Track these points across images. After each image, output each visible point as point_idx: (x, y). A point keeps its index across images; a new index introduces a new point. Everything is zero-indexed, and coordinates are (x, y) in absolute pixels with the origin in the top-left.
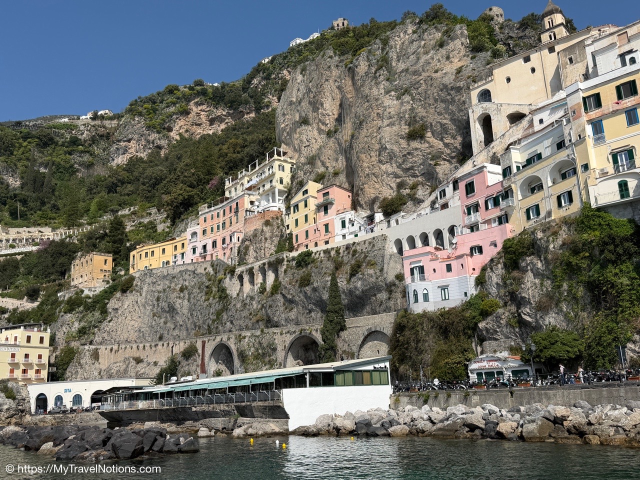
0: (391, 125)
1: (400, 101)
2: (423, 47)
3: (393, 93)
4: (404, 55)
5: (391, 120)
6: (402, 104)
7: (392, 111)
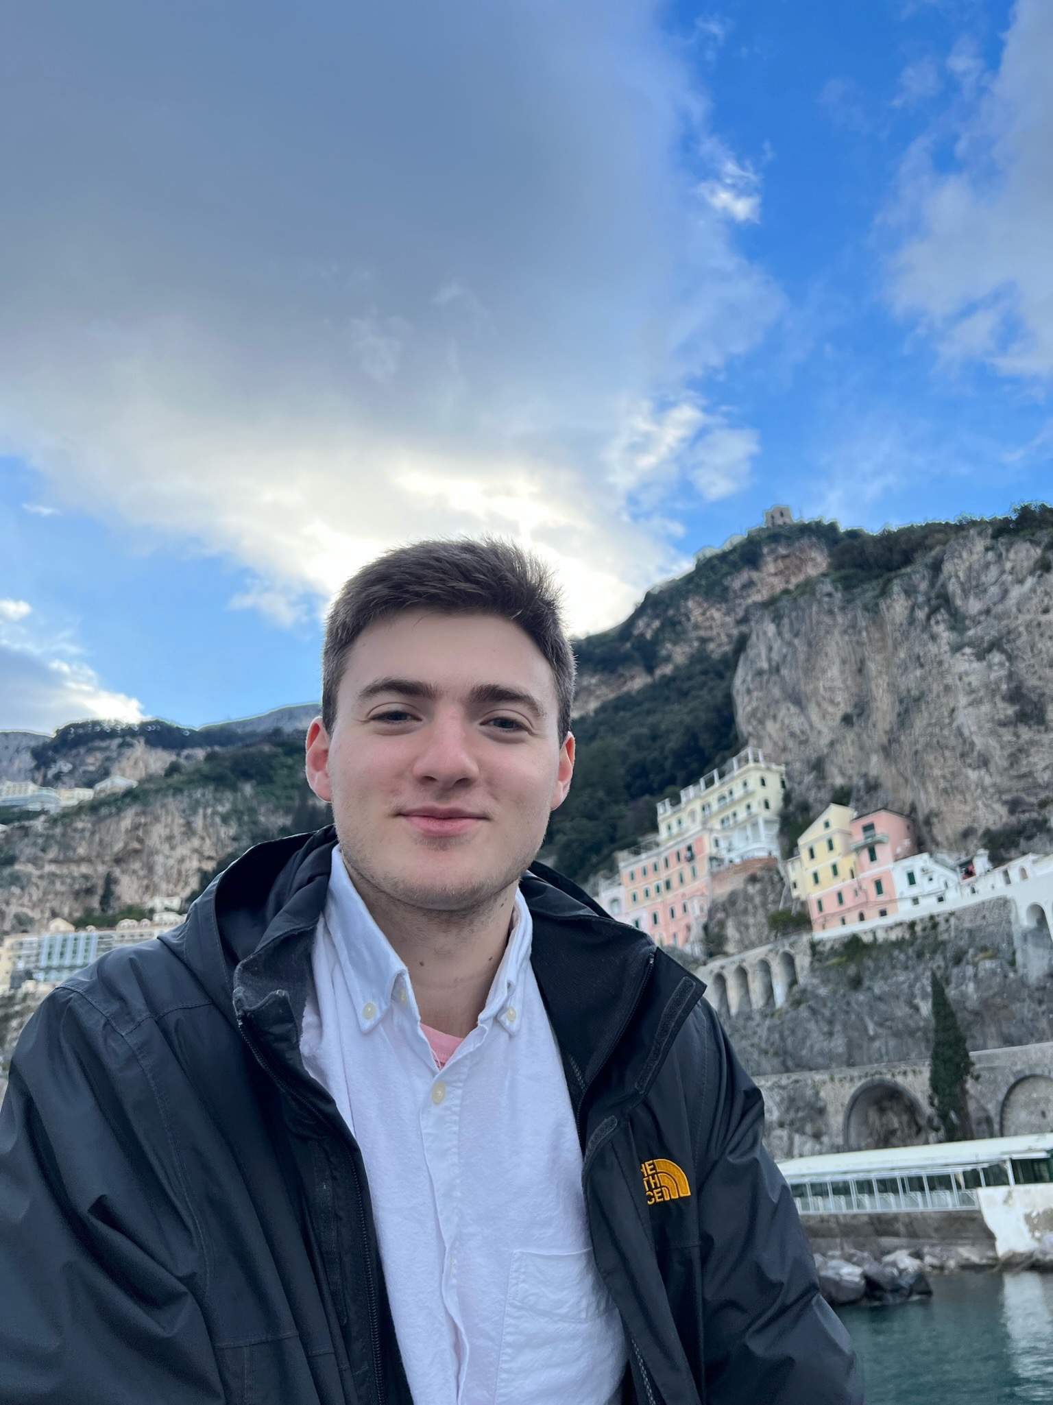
0: (975, 703)
1: (985, 663)
2: (1011, 573)
3: (968, 650)
4: (977, 586)
5: (973, 696)
6: (990, 666)
7: (975, 680)
